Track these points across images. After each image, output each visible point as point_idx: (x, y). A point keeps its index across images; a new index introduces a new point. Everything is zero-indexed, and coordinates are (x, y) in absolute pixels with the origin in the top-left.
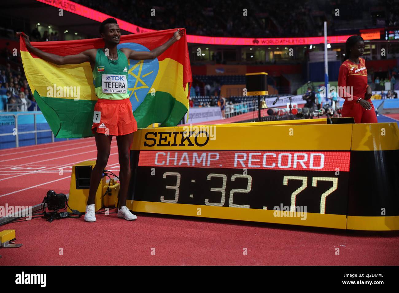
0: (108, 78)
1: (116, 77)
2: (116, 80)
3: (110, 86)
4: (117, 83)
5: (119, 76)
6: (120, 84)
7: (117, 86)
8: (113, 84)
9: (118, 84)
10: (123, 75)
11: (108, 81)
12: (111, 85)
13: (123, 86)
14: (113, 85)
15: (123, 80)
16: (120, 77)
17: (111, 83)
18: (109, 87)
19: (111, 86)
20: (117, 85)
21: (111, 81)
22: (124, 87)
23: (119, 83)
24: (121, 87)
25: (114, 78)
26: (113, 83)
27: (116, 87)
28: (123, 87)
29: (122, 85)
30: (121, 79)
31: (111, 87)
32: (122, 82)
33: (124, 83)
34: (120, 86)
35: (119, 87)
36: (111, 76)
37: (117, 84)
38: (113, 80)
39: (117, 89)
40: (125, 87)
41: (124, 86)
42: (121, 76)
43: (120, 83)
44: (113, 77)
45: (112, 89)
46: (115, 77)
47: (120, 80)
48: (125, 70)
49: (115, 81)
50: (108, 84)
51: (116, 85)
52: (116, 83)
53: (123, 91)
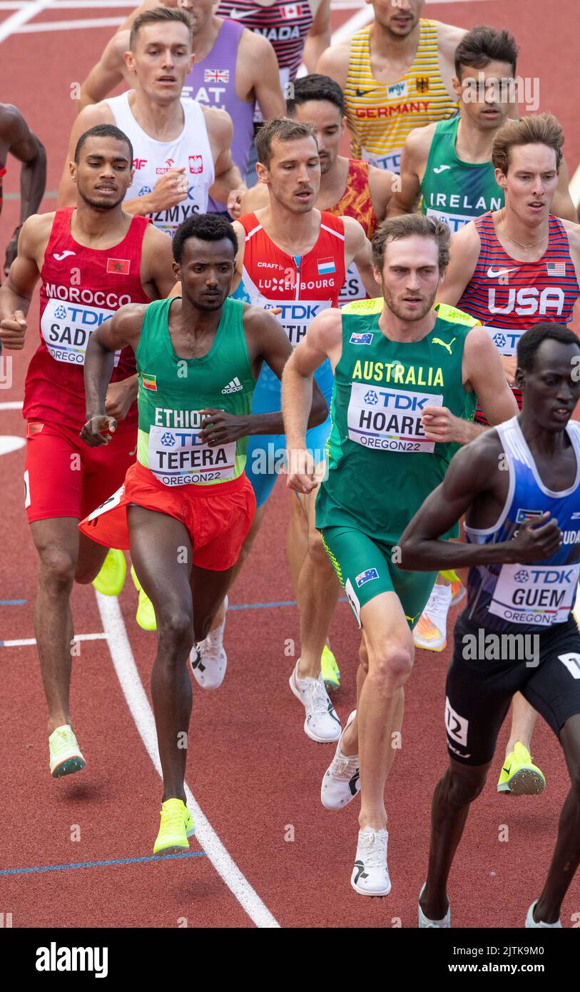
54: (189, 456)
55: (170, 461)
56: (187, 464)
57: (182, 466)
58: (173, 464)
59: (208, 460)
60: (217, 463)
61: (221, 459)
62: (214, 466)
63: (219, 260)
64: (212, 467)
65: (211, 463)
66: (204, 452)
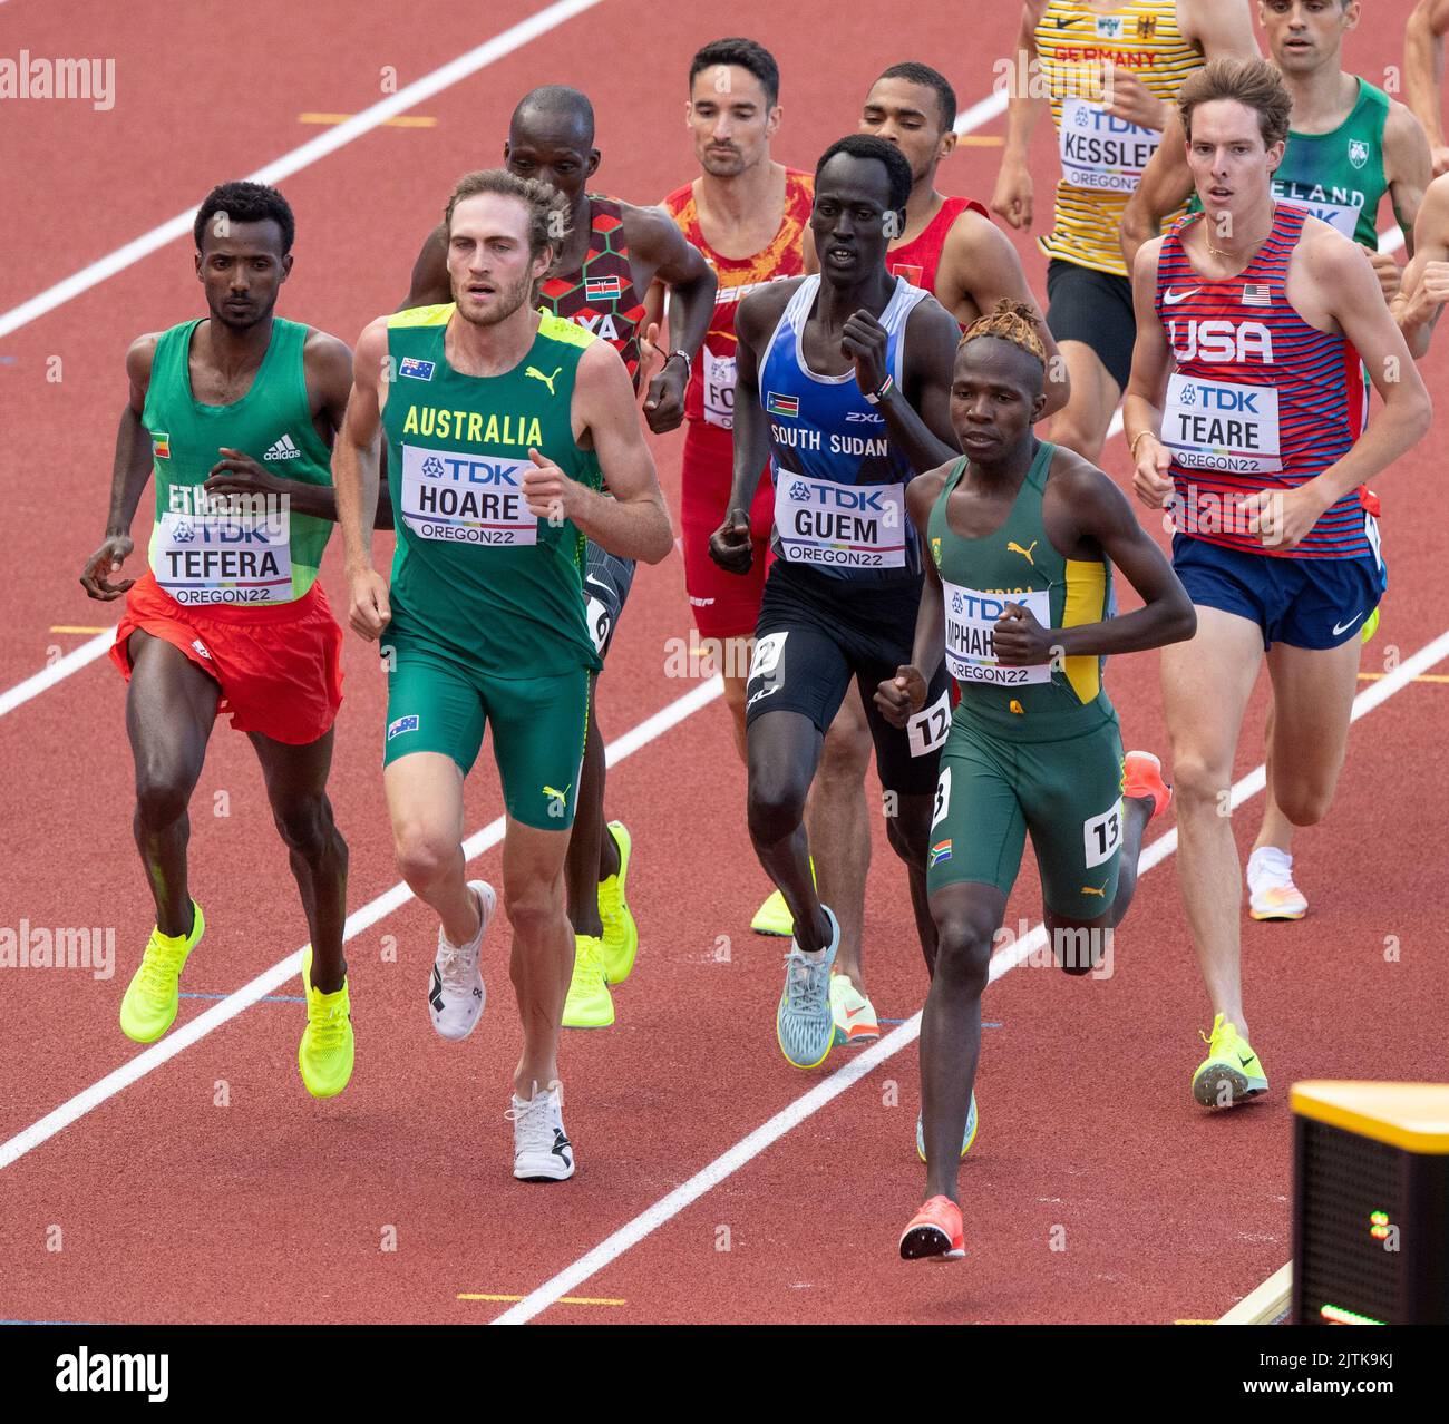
54: (218, 559)
55: (189, 564)
56: (215, 571)
57: (207, 575)
58: (194, 569)
59: (248, 569)
60: (262, 574)
61: (269, 569)
62: (258, 579)
63: (251, 251)
64: (254, 580)
65: (254, 574)
66: (242, 555)
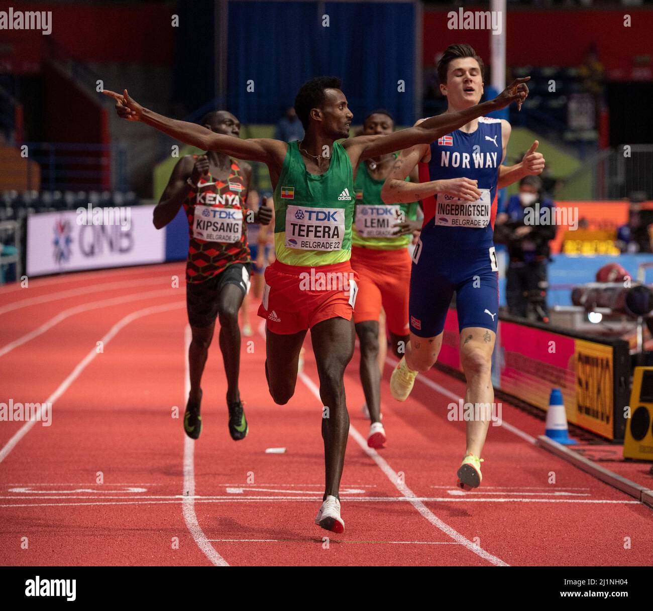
0: (299, 215)
1: (318, 213)
2: (317, 219)
3: (302, 233)
4: (320, 227)
5: (326, 210)
6: (327, 229)
7: (318, 234)
8: (310, 229)
9: (321, 229)
10: (337, 210)
11: (300, 222)
12: (304, 231)
13: (334, 235)
14: (308, 231)
15: (335, 220)
16: (329, 213)
17: (304, 226)
18: (299, 235)
19: (304, 233)
20: (320, 231)
21: (306, 222)
22: (335, 237)
23: (325, 227)
24: (329, 237)
25: (314, 215)
26: (308, 227)
27: (316, 236)
28: (333, 237)
29: (331, 233)
30: (331, 218)
31: (304, 236)
32: (332, 224)
33: (336, 228)
34: (326, 234)
35: (324, 237)
36: (306, 211)
37: (318, 229)
38: (310, 219)
39: (317, 240)
40: (338, 237)
41: (338, 235)
42: (332, 211)
43: (327, 227)
44: (310, 213)
45: (305, 239)
46: (315, 212)
47: (329, 220)
48: (345, 195)
49: (314, 222)
50: (299, 229)
51: (316, 231)
52: (316, 227)
53: (333, 245)
